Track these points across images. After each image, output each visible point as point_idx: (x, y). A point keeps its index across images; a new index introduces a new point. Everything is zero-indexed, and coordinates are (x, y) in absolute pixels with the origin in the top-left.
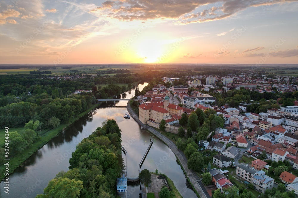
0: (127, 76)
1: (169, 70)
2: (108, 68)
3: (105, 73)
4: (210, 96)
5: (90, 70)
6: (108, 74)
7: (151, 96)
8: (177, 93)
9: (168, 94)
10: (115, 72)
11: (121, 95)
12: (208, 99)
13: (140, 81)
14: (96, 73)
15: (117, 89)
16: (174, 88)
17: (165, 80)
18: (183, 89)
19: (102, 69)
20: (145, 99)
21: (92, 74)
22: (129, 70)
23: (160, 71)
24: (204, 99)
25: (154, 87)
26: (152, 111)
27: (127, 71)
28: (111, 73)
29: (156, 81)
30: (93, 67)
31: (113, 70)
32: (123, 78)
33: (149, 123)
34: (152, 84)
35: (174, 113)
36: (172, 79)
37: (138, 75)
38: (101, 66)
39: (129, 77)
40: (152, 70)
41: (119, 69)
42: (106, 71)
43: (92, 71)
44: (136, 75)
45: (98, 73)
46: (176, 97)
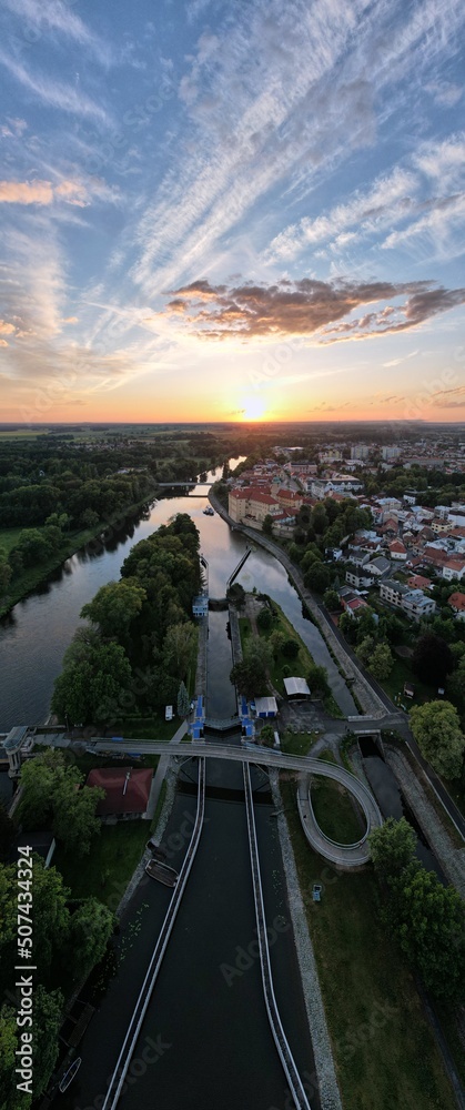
0: (209, 445)
3: (169, 439)
4: (353, 479)
6: (176, 440)
7: (251, 478)
8: (296, 474)
9: (280, 475)
10: (187, 437)
11: (198, 476)
12: (350, 483)
13: (231, 453)
14: (154, 438)
15: (191, 466)
16: (292, 464)
17: (277, 451)
18: (308, 467)
20: (239, 483)
21: (146, 441)
22: (212, 433)
23: (269, 435)
24: (343, 483)
25: (256, 463)
26: (251, 501)
28: (180, 440)
29: (261, 454)
32: (203, 447)
33: (245, 521)
34: (254, 459)
35: (288, 504)
36: (290, 450)
37: (228, 444)
39: (212, 445)
42: (171, 436)
44: (225, 443)
45: (158, 439)
46: (295, 480)
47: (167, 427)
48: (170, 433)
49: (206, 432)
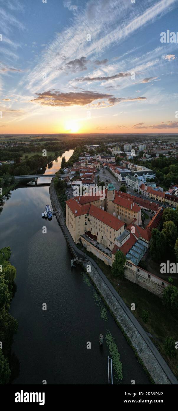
0: (55, 145)
1: (89, 139)
2: (42, 137)
3: (38, 141)
5: (27, 138)
6: (40, 142)
7: (80, 170)
8: (107, 164)
9: (97, 166)
10: (46, 140)
11: (47, 165)
12: (148, 174)
13: (66, 148)
14: (30, 141)
15: (42, 160)
16: (102, 157)
17: (89, 147)
18: (110, 158)
19: (37, 138)
20: (72, 174)
21: (25, 142)
22: (58, 138)
23: (82, 139)
24: (144, 174)
25: (80, 156)
27: (56, 139)
28: (43, 141)
29: (81, 149)
30: (30, 136)
31: (45, 139)
32: (51, 146)
33: (85, 242)
34: (78, 153)
35: (127, 214)
36: (94, 147)
37: (64, 143)
38: (37, 136)
39: (56, 145)
40: (76, 139)
41: (50, 137)
42: (39, 140)
43: (28, 139)
44: (63, 143)
45: (32, 141)
46: (107, 169)
47: (38, 135)
48: (39, 138)
49: (55, 138)
